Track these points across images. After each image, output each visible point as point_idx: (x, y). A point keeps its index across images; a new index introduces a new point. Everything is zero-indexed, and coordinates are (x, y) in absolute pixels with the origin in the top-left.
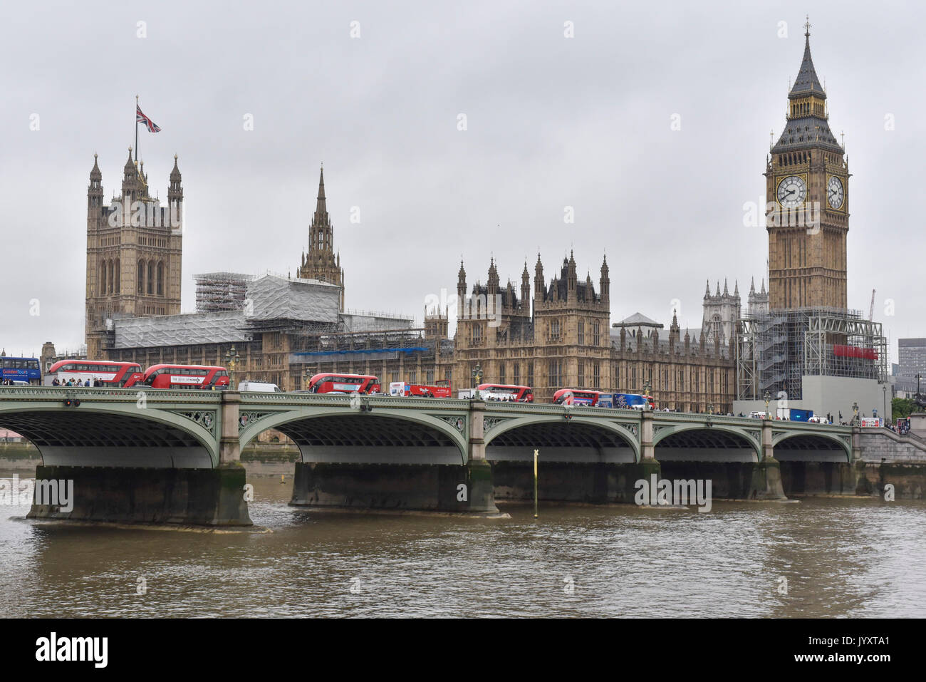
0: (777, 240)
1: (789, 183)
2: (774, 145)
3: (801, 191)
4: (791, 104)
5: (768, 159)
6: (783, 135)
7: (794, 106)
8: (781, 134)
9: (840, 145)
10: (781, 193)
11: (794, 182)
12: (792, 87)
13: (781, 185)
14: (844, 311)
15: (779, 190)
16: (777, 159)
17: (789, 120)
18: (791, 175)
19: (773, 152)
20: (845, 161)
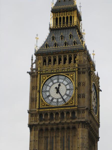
0: (39, 138)
1: (55, 81)
3: (67, 90)
4: (53, 17)
5: (32, 60)
7: (57, 19)
10: (46, 91)
13: (47, 83)
15: (44, 88)
17: (51, 30)
18: (58, 74)
19: (37, 54)
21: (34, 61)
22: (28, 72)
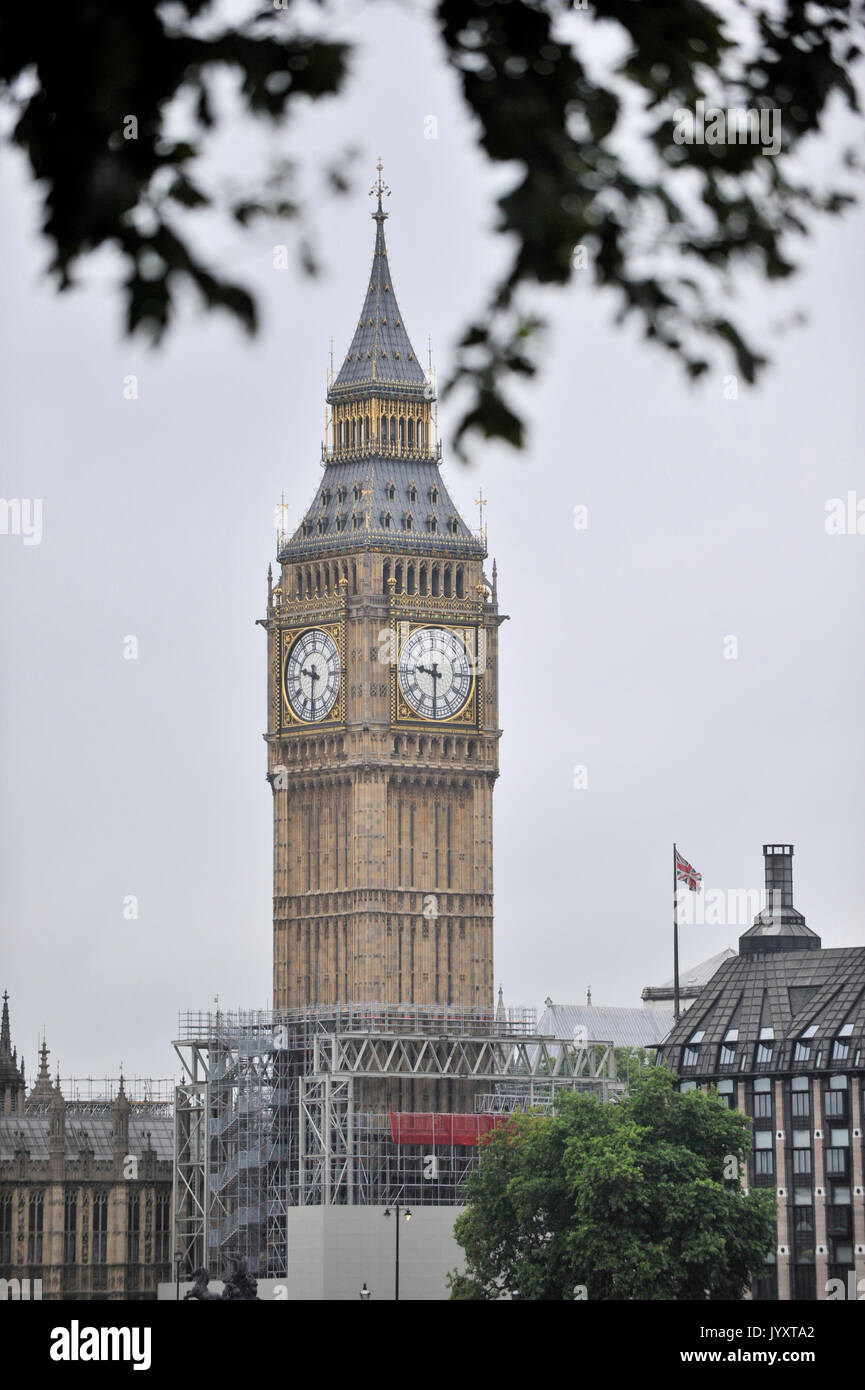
1: (309, 648)
2: (289, 537)
3: (330, 673)
4: (334, 418)
5: (270, 580)
6: (312, 508)
7: (343, 423)
8: (309, 506)
9: (476, 533)
11: (319, 646)
12: (338, 368)
13: (294, 653)
14: (480, 1010)
15: (290, 669)
16: (292, 578)
17: (331, 465)
18: (313, 625)
19: (283, 559)
20: (490, 578)
21: (275, 582)
22: (257, 622)
